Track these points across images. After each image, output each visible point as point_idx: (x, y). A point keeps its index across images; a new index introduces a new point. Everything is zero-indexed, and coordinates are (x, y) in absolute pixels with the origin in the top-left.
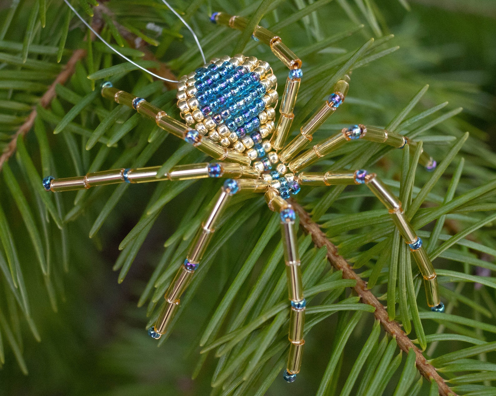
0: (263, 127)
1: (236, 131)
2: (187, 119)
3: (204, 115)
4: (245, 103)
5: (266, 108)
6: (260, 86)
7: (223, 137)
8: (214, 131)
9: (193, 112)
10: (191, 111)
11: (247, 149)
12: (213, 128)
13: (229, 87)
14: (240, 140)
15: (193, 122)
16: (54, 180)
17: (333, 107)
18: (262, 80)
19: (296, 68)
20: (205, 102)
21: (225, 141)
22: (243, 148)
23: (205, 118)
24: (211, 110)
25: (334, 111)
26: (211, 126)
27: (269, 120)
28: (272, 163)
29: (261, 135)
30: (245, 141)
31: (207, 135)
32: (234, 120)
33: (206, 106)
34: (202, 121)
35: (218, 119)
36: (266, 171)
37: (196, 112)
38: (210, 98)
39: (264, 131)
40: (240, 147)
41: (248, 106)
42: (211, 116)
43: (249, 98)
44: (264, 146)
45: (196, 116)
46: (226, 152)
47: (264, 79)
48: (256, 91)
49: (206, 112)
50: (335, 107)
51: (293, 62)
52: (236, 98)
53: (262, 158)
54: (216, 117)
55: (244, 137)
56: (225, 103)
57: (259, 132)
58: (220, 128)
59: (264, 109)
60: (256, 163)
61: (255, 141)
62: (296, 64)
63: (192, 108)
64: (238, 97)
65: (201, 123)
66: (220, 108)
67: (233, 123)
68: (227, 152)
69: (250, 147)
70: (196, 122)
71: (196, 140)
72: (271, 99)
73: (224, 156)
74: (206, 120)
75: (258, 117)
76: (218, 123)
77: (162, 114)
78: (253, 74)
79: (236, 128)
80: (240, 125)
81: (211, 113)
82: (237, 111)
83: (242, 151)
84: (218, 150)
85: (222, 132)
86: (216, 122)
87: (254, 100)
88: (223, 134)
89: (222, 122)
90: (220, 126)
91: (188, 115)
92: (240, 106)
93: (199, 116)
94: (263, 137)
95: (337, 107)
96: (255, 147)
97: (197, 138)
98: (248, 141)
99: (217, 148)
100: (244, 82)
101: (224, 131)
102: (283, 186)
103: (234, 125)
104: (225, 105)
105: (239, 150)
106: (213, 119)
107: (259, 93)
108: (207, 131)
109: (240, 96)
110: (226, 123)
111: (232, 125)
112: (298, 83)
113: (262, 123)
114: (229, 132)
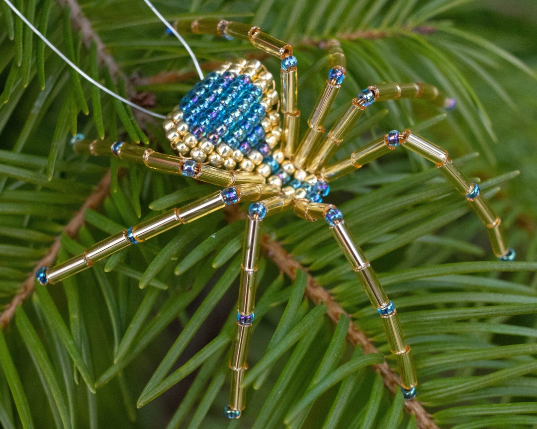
0: (268, 136)
1: (239, 148)
2: (179, 147)
3: (197, 138)
4: (242, 113)
5: (267, 113)
6: (254, 89)
7: (225, 158)
8: (214, 153)
9: (184, 138)
10: (181, 137)
11: (256, 166)
12: (212, 150)
13: (218, 99)
14: (246, 157)
15: (187, 149)
16: (49, 270)
17: (336, 84)
18: (255, 81)
19: (287, 56)
20: (195, 124)
21: (229, 163)
22: (251, 165)
23: (199, 141)
24: (204, 130)
25: (338, 89)
26: (208, 149)
27: (273, 127)
28: (288, 174)
29: (268, 145)
30: (252, 157)
31: (206, 160)
32: (233, 136)
33: (197, 126)
34: (197, 146)
35: (214, 138)
36: (285, 184)
37: (187, 136)
38: (200, 117)
39: (271, 141)
40: (248, 165)
41: (246, 114)
42: (205, 137)
43: (244, 106)
44: (274, 156)
45: (188, 141)
46: (233, 176)
47: (257, 80)
48: (251, 95)
49: (199, 133)
50: (338, 83)
51: (282, 50)
52: (229, 110)
53: (276, 171)
54: (211, 137)
55: (250, 153)
56: (218, 118)
57: (265, 143)
58: (219, 148)
59: (265, 114)
60: (270, 179)
61: (263, 154)
62: (286, 51)
63: (182, 134)
64: (231, 107)
65: (196, 149)
66: (213, 125)
67: (234, 139)
68: (235, 176)
69: (260, 162)
70: (191, 149)
71: (195, 171)
72: (271, 102)
73: (232, 181)
74: (201, 143)
75: (260, 125)
76: (215, 143)
77: (149, 151)
78: (243, 78)
79: (238, 144)
80: (242, 140)
81: (205, 134)
82: (234, 124)
83: (251, 170)
84: (225, 175)
85: (224, 153)
86: (214, 143)
87: (251, 106)
88: (225, 155)
89: (220, 140)
90: (219, 146)
91: (179, 143)
92: (236, 117)
93: (191, 140)
94: (272, 147)
95: (341, 82)
96: (265, 161)
97: (196, 168)
98: (256, 156)
99: (221, 173)
100: (234, 89)
101: (225, 151)
102: (310, 192)
103: (235, 142)
104: (219, 121)
105: (248, 169)
106: (209, 139)
107: (255, 98)
108: (206, 156)
109: (233, 106)
110: (224, 141)
111: (232, 142)
112: (294, 73)
113: (267, 131)
114: (232, 150)
